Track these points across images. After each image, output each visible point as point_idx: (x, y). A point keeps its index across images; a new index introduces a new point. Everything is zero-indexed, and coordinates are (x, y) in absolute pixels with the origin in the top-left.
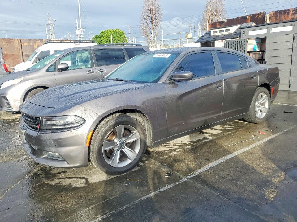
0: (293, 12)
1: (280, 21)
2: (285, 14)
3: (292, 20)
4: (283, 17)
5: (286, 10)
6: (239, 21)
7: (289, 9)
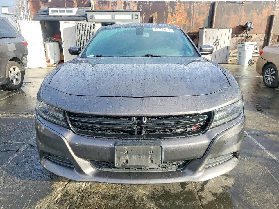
0: (112, 4)
1: (103, 10)
2: (106, 5)
3: (112, 10)
4: (105, 7)
5: (106, 1)
6: (65, 3)
7: (109, 1)
